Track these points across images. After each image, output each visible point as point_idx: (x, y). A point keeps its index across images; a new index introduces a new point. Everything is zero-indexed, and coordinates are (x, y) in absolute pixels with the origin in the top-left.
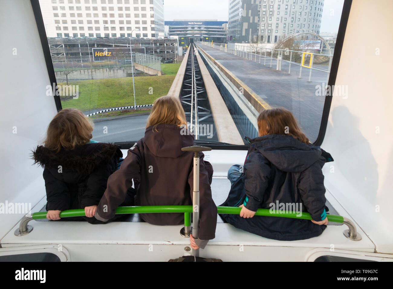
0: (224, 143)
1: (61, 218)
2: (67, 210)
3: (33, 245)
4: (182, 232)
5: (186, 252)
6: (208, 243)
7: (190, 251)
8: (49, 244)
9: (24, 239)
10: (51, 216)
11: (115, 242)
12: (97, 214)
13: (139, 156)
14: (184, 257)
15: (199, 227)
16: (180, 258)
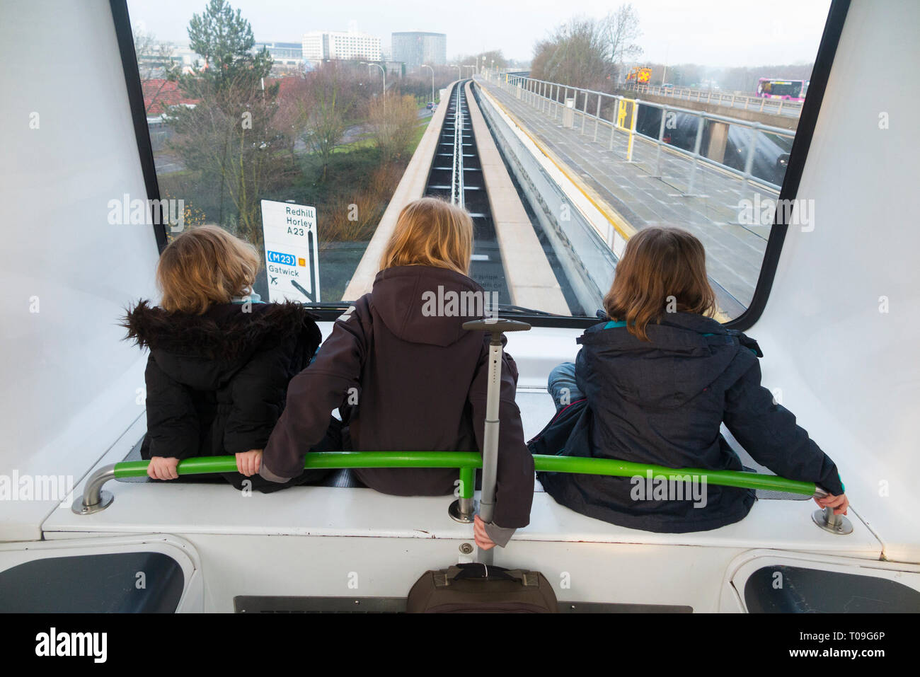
0: (536, 312)
1: (180, 476)
2: (193, 459)
3: (115, 535)
4: (454, 511)
5: (461, 555)
6: (514, 536)
7: (471, 552)
8: (154, 533)
9: (95, 522)
10: (159, 470)
11: (303, 531)
12: (265, 467)
13: (359, 339)
14: (459, 566)
15: (495, 499)
16: (451, 567)
